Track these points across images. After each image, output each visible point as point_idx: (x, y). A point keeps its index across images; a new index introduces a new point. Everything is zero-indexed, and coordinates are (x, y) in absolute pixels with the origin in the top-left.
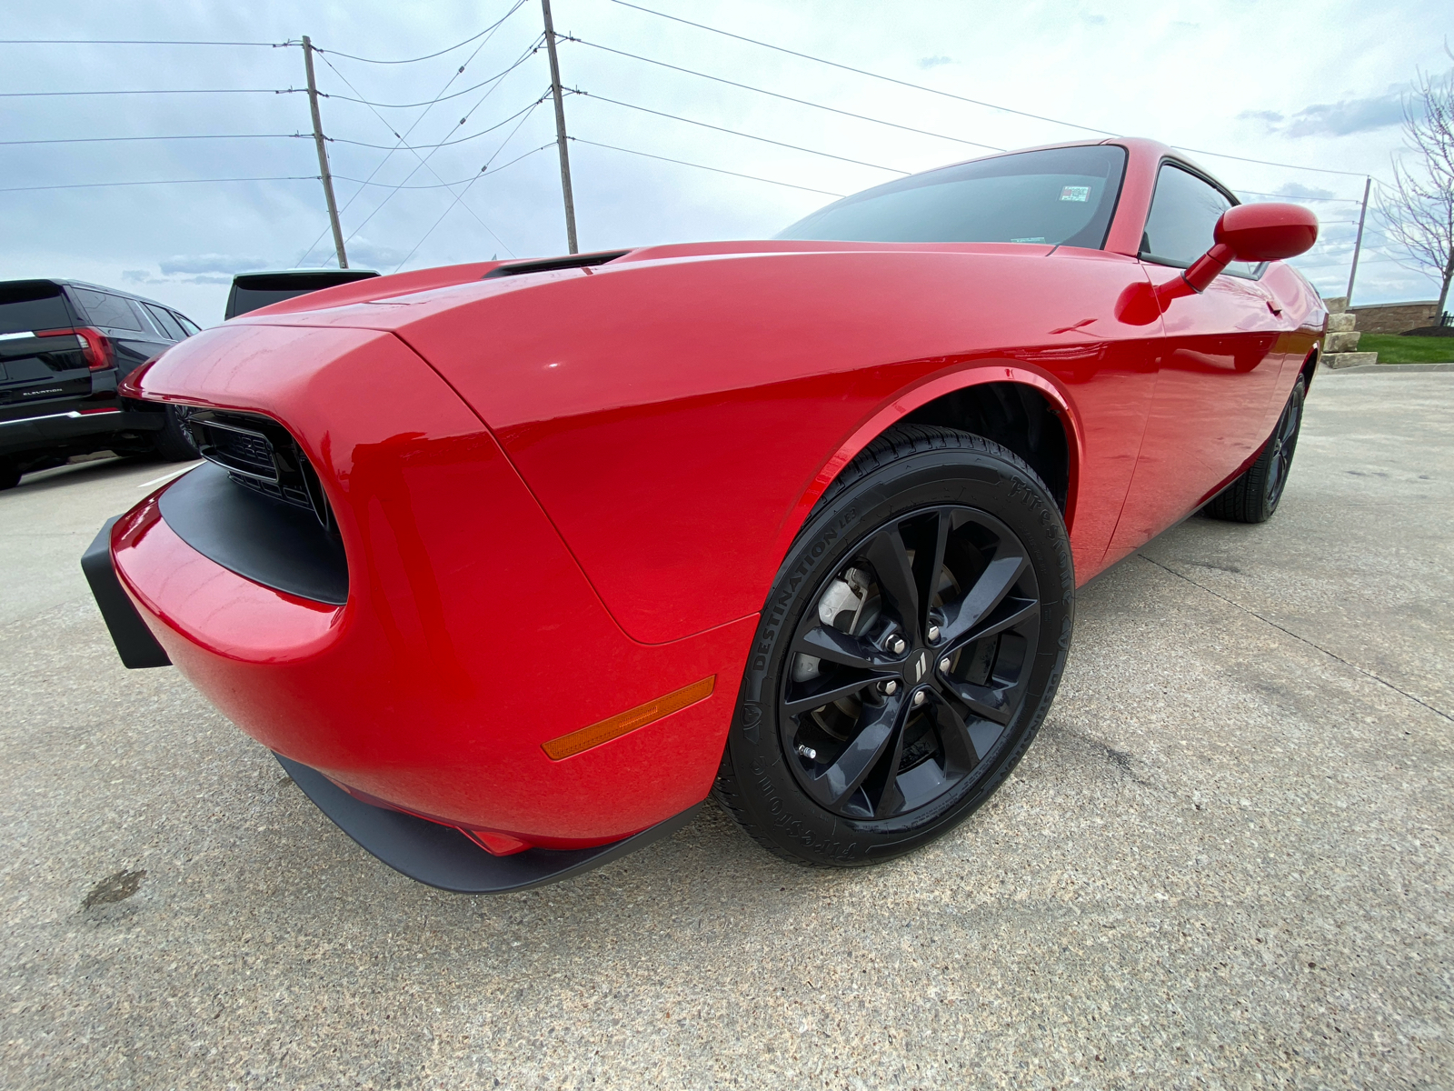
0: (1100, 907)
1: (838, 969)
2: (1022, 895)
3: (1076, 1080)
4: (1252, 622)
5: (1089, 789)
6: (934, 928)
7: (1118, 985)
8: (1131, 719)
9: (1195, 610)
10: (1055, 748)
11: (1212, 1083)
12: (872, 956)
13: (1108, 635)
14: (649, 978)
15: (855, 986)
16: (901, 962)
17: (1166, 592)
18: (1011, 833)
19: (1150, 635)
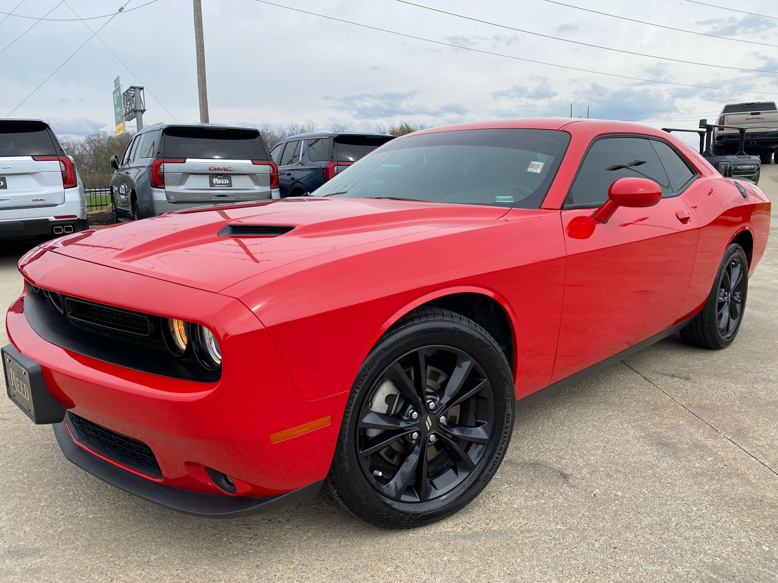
0: (529, 531)
1: (405, 553)
2: (495, 528)
3: (499, 580)
4: (678, 410)
5: (543, 489)
6: (451, 540)
7: (527, 554)
8: (580, 459)
9: (648, 403)
10: (532, 472)
11: (554, 580)
12: (421, 549)
13: (587, 417)
14: (317, 559)
15: (411, 558)
16: (434, 550)
17: (635, 392)
18: (497, 507)
19: (613, 417)
